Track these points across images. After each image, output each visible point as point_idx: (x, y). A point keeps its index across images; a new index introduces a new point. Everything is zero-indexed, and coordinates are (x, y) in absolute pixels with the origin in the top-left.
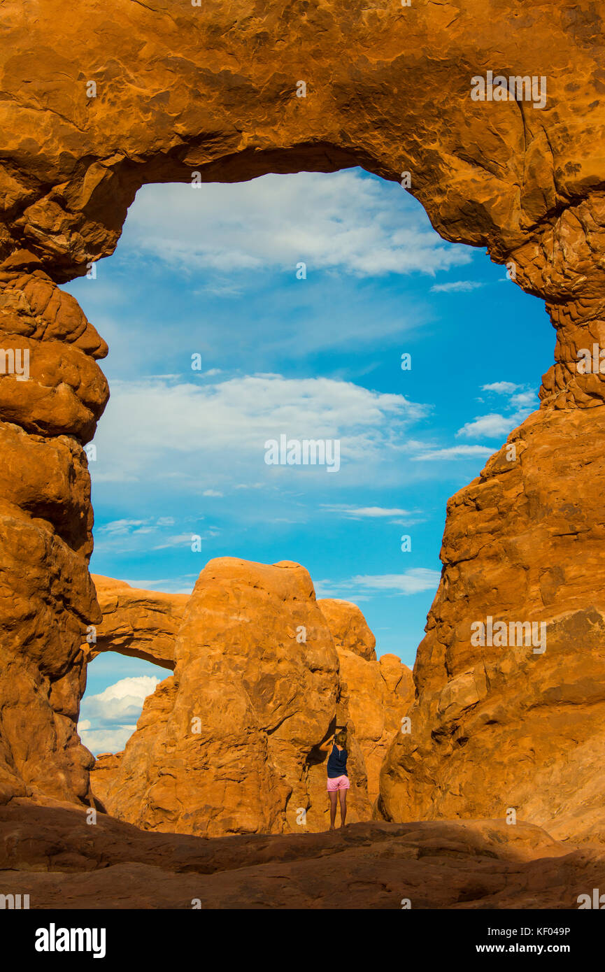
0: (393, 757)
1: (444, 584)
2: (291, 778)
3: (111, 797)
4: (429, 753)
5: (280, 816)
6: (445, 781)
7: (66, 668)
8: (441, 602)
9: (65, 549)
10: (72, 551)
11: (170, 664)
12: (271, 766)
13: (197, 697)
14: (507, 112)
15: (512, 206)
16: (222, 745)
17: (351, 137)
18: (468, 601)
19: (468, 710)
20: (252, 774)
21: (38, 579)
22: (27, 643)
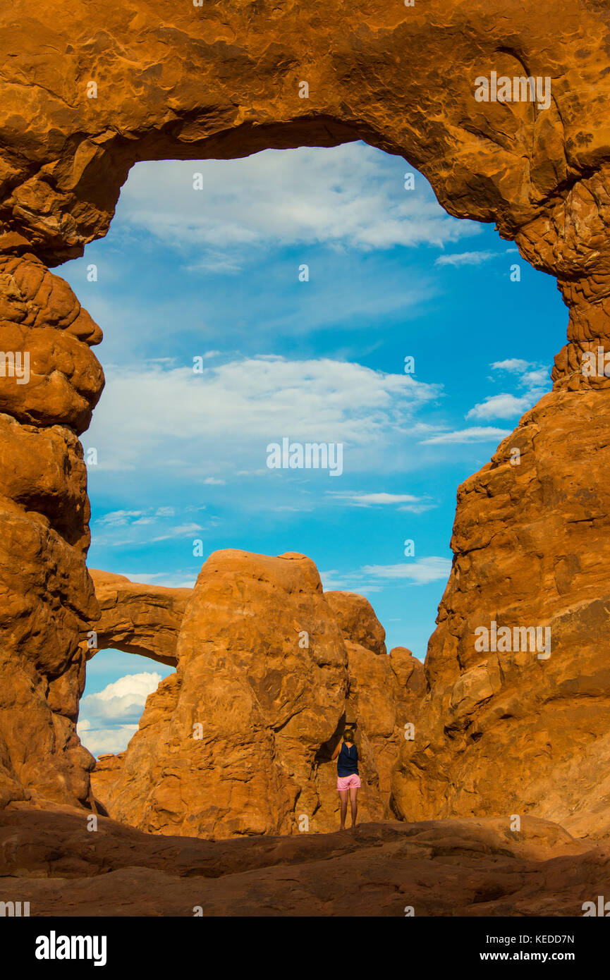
0: (405, 754)
1: (455, 574)
2: (300, 777)
3: (113, 799)
4: (442, 749)
5: (289, 817)
6: (459, 778)
7: (64, 667)
8: (453, 592)
9: (61, 543)
10: (68, 545)
11: (172, 661)
12: (279, 765)
13: (200, 694)
15: (522, 179)
16: (227, 743)
17: (353, 109)
18: (480, 591)
19: (482, 704)
20: (259, 773)
21: (34, 574)
22: (23, 641)
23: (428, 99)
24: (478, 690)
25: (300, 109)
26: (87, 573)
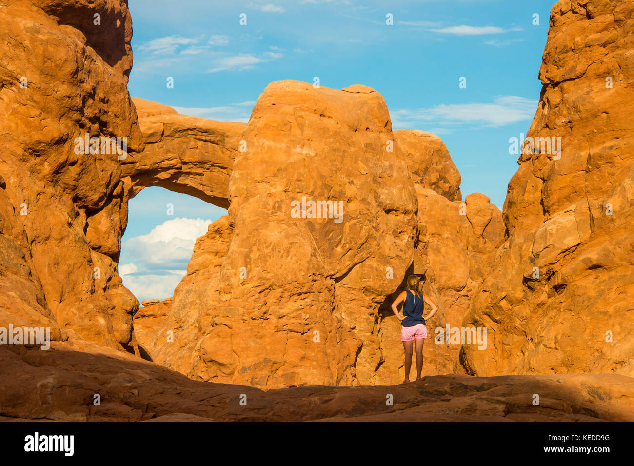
0: (478, 306)
1: (543, 108)
2: (362, 330)
3: (159, 348)
4: (520, 301)
5: (349, 372)
6: (538, 332)
7: (104, 201)
8: (539, 129)
9: (100, 64)
10: (107, 66)
11: (224, 202)
12: (339, 317)
13: (254, 239)
16: (283, 293)
18: (571, 128)
19: (567, 253)
20: (317, 325)
21: (69, 97)
22: (58, 170)
24: (564, 237)
26: (129, 98)
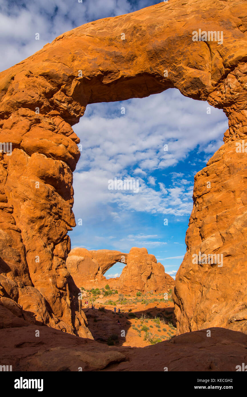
0: (181, 273)
1: (196, 205)
2: (145, 281)
4: (197, 271)
6: (207, 283)
7: (59, 240)
8: (195, 212)
9: (60, 198)
10: (63, 200)
11: (126, 264)
12: (142, 279)
13: (130, 269)
14: (204, 49)
15: (209, 78)
16: (134, 276)
17: (154, 69)
18: (208, 209)
19: (215, 251)
20: (139, 281)
21: (45, 204)
22: (41, 228)
23: (177, 60)
24: (213, 245)
25: (138, 71)
